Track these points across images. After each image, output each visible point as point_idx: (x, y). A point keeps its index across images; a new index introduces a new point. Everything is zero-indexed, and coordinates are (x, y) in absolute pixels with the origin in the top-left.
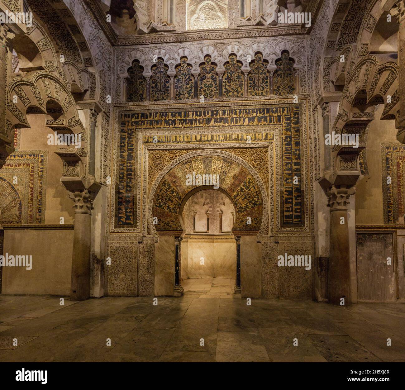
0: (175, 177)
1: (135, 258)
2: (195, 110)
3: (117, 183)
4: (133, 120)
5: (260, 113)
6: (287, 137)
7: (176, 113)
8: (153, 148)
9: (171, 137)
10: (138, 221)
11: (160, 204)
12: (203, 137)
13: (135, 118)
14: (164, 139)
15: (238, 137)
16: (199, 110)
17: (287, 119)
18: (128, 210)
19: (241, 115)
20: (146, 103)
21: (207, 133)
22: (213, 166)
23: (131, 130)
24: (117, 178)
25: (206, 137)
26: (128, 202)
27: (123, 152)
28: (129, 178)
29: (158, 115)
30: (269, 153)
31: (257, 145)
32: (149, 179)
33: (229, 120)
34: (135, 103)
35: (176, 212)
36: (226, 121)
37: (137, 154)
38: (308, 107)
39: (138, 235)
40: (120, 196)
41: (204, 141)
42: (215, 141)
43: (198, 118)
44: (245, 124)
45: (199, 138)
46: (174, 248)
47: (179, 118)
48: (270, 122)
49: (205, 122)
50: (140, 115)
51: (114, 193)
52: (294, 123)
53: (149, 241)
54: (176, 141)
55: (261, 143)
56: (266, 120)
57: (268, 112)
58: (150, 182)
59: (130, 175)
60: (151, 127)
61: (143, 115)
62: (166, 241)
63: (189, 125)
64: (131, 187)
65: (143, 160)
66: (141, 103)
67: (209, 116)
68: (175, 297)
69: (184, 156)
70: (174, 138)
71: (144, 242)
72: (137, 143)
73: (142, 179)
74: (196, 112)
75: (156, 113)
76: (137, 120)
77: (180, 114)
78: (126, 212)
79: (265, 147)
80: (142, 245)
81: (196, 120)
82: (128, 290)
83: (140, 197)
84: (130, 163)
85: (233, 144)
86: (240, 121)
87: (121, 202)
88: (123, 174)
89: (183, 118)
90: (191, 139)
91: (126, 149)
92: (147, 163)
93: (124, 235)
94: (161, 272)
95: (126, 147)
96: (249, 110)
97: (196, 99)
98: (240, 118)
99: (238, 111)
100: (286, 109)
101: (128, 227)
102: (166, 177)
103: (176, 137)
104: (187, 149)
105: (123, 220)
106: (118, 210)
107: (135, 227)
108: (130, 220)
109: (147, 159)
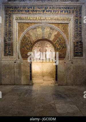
0: (29, 35)
1: (13, 69)
2: (38, 6)
3: (4, 37)
4: (11, 9)
5: (65, 9)
6: (76, 20)
7: (29, 7)
8: (20, 22)
9: (27, 17)
10: (14, 54)
11: (23, 46)
12: (41, 18)
13: (12, 9)
14: (24, 18)
15: (56, 18)
16: (39, 6)
17: (76, 12)
18: (10, 49)
19: (57, 9)
20: (16, 2)
21: (43, 16)
22: (46, 30)
23: (10, 14)
24: (4, 34)
25: (43, 18)
26: (9, 45)
27: (7, 23)
28: (9, 35)
29: (22, 8)
30: (69, 26)
31: (64, 22)
32: (18, 36)
33: (52, 11)
34: (12, 2)
35: (30, 50)
36: (51, 11)
37: (13, 24)
38: (85, 8)
39: (14, 59)
40: (6, 42)
41: (42, 20)
42: (47, 20)
43: (39, 10)
44: (59, 13)
45: (39, 18)
46: (29, 65)
47: (31, 9)
48: (69, 13)
49: (42, 12)
50: (14, 7)
51: (3, 41)
52: (79, 14)
53: (19, 62)
54: (30, 19)
55: (66, 22)
56: (67, 12)
57: (68, 9)
58: (19, 37)
59: (10, 33)
60: (19, 13)
61: (15, 7)
62: (26, 62)
63: (35, 13)
64: (10, 39)
65: (16, 27)
66: (14, 2)
67: (44, 9)
68: (30, 85)
69: (33, 26)
70: (29, 18)
71: (17, 62)
72: (13, 19)
73: (15, 35)
74: (38, 7)
75: (21, 7)
76: (13, 9)
77: (31, 8)
78: (9, 49)
79: (67, 23)
80: (16, 64)
81: (38, 11)
82: (10, 82)
83: (14, 43)
84: (10, 28)
85: (54, 22)
86: (57, 12)
87: (7, 45)
88: (7, 33)
89: (32, 9)
90: (36, 18)
91: (8, 22)
92: (17, 28)
93: (8, 59)
94: (24, 75)
95: (8, 21)
96: (61, 7)
97: (38, 1)
98: (57, 11)
99: (56, 8)
100: (76, 8)
101: (10, 56)
102: (26, 35)
103: (30, 17)
104: (35, 23)
105: (8, 53)
106: (5, 48)
107: (13, 56)
108: (10, 53)
109: (18, 27)
